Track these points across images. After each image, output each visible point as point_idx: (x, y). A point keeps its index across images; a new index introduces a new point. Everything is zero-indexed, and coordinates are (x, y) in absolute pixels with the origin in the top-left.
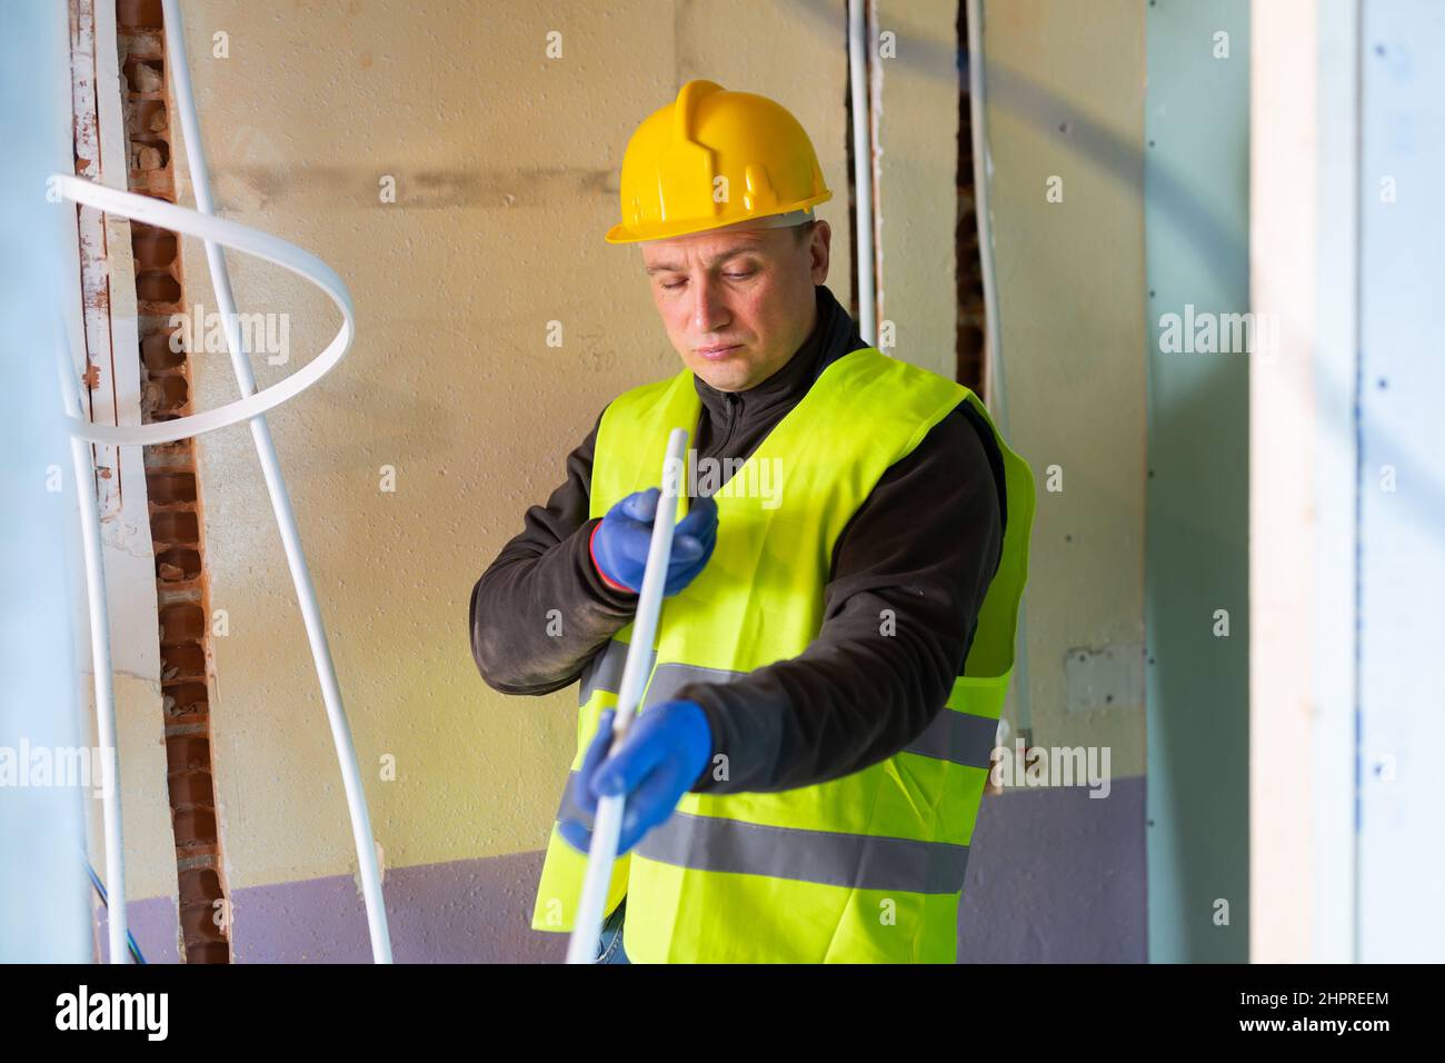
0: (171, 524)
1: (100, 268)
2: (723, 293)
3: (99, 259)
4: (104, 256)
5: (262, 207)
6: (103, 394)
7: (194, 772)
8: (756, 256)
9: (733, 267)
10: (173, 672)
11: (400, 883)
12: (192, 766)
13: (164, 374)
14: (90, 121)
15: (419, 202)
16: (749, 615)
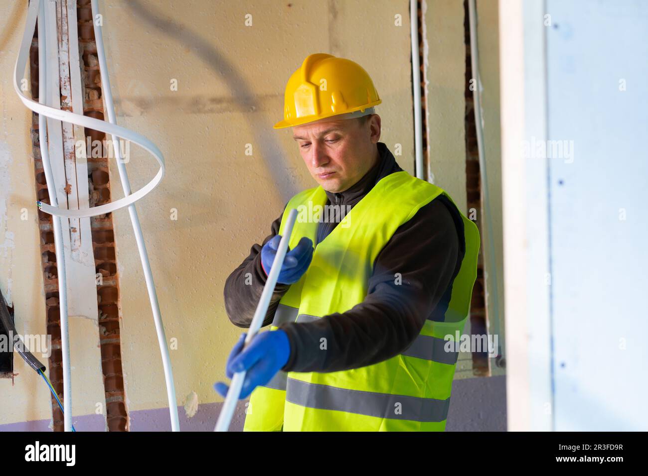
0: (105, 252)
1: (71, 142)
2: (325, 149)
3: (71, 138)
4: (73, 137)
5: (141, 115)
6: (73, 196)
7: (115, 359)
8: (339, 133)
9: (329, 137)
10: (105, 316)
11: (205, 410)
12: (114, 357)
13: (101, 187)
14: (67, 80)
15: (212, 111)
16: (335, 293)
